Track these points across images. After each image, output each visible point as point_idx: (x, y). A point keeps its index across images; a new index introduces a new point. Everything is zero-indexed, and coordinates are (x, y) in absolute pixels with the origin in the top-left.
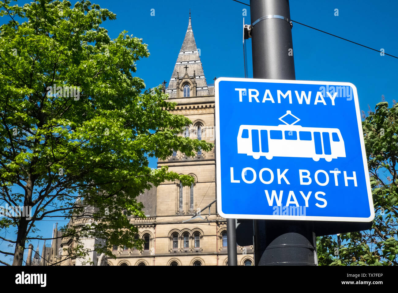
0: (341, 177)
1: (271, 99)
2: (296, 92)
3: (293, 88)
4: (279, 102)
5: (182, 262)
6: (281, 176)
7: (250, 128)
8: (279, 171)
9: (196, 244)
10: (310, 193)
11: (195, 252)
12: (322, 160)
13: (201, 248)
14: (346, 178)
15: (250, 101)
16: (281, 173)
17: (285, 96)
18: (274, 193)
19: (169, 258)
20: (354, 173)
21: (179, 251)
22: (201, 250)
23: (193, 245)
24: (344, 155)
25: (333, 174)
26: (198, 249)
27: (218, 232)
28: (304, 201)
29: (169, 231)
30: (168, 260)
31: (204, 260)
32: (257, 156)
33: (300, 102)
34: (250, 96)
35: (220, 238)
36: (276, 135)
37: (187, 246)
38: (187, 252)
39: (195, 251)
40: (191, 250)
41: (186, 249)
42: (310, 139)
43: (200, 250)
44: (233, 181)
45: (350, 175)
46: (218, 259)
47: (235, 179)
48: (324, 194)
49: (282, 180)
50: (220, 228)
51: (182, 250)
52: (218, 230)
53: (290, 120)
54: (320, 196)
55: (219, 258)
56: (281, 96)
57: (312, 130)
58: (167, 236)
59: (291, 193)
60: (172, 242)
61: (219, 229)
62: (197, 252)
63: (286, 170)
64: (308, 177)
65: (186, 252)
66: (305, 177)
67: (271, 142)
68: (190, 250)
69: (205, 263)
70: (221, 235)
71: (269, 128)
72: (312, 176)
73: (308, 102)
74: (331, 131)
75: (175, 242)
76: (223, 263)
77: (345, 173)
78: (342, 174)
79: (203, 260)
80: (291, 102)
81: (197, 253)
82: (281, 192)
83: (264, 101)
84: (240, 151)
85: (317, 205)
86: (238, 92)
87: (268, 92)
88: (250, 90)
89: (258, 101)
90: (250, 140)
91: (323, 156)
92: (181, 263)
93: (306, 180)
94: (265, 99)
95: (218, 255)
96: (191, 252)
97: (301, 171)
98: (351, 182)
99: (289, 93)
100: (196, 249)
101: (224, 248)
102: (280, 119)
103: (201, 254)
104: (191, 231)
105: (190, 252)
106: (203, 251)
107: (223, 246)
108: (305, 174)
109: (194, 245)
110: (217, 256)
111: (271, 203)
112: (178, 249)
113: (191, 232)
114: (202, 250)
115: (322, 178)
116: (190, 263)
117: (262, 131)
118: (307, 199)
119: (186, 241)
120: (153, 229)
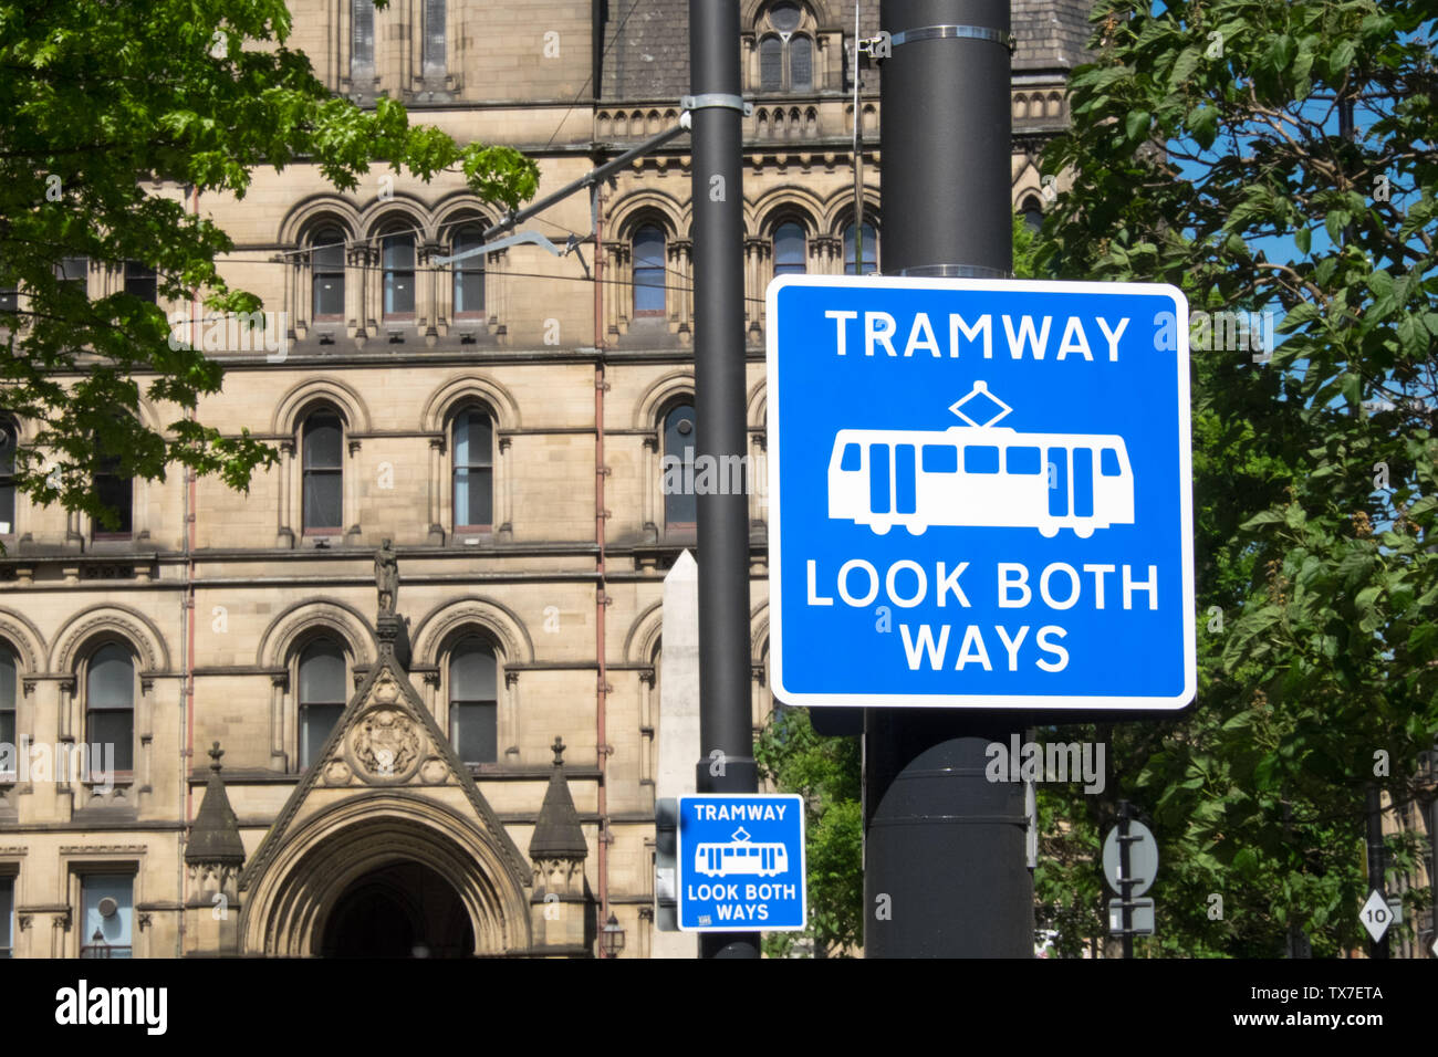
0: (1113, 582)
1: (932, 345)
2: (1007, 320)
3: (997, 305)
4: (954, 352)
5: (371, 405)
6: (948, 582)
7: (866, 438)
8: (941, 567)
9: (459, 291)
10: (1024, 631)
11: (453, 342)
12: (1066, 534)
13: (494, 318)
14: (1129, 586)
15: (870, 351)
16: (948, 573)
17: (971, 335)
18: (925, 631)
19: (291, 378)
20: (1153, 570)
21: (351, 333)
22: (493, 329)
23: (445, 296)
24: (1128, 517)
25: (1092, 575)
26: (472, 323)
27: (608, 216)
28: (1006, 653)
29: (286, 211)
30: (280, 394)
31: (515, 392)
32: (881, 524)
33: (1016, 352)
34: (870, 336)
35: (618, 260)
36: (940, 460)
37: (406, 303)
38: (402, 341)
39: (454, 336)
40: (432, 331)
41: (394, 325)
42: (1037, 470)
43: (485, 328)
44: (813, 599)
45: (1140, 575)
46: (601, 389)
47: (819, 594)
48: (1061, 632)
49: (950, 594)
50: (621, 191)
51: (371, 332)
52: (606, 207)
53: (981, 412)
54: (1051, 638)
55: (606, 380)
56: (961, 334)
57: (1044, 441)
58: (275, 241)
59: (973, 632)
60: (305, 279)
61: (613, 200)
62: (468, 340)
63: (963, 566)
64: (1021, 584)
65: (396, 340)
66: (1013, 584)
67: (925, 482)
68: (422, 331)
69: (519, 415)
70: (624, 240)
71: (919, 439)
72: (1034, 583)
73: (1039, 352)
74: (1097, 443)
75: (325, 276)
76: (636, 412)
77: (1127, 569)
78: (1119, 572)
79: (508, 395)
80: (988, 353)
81: (470, 351)
82: (946, 630)
83: (908, 353)
84: (838, 509)
85: (1041, 664)
86: (834, 321)
87: (922, 320)
88: (870, 316)
89: (891, 352)
90: (863, 476)
91: (1071, 521)
92: (366, 413)
93: (1014, 594)
94: (913, 345)
95: (600, 361)
96: (431, 341)
97: (1003, 568)
98: (1140, 597)
99: (985, 322)
100: (461, 322)
101: (640, 320)
102: (954, 408)
103: (492, 353)
104: (431, 210)
105: (422, 344)
106: (509, 338)
107: (639, 309)
108: (1013, 575)
109: (448, 300)
110: (599, 368)
111: (914, 662)
112: (347, 322)
113: (431, 217)
114: (502, 331)
115: (1060, 586)
116: (425, 413)
117: (899, 448)
118: (1013, 648)
119: (397, 274)
120: (182, 191)
